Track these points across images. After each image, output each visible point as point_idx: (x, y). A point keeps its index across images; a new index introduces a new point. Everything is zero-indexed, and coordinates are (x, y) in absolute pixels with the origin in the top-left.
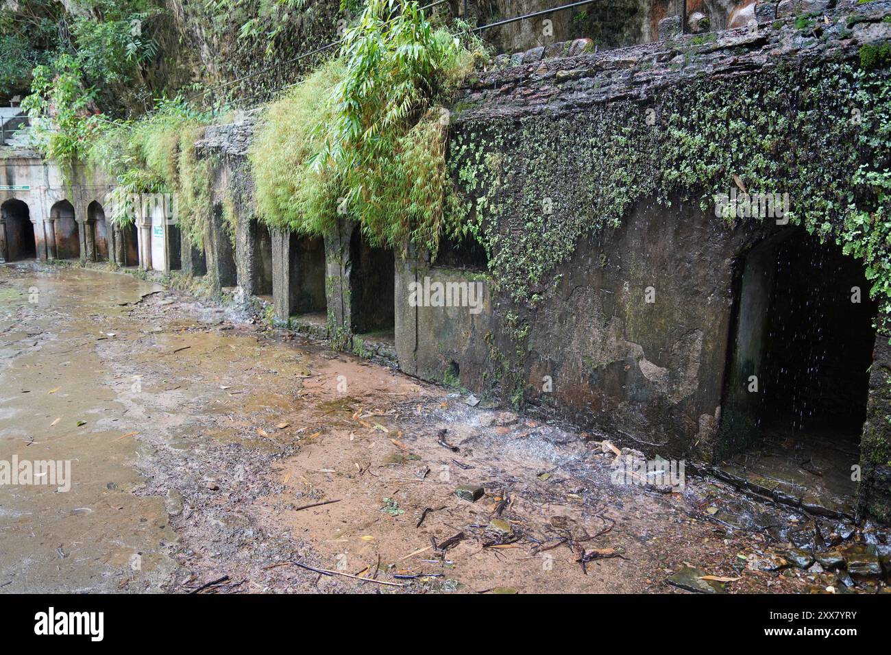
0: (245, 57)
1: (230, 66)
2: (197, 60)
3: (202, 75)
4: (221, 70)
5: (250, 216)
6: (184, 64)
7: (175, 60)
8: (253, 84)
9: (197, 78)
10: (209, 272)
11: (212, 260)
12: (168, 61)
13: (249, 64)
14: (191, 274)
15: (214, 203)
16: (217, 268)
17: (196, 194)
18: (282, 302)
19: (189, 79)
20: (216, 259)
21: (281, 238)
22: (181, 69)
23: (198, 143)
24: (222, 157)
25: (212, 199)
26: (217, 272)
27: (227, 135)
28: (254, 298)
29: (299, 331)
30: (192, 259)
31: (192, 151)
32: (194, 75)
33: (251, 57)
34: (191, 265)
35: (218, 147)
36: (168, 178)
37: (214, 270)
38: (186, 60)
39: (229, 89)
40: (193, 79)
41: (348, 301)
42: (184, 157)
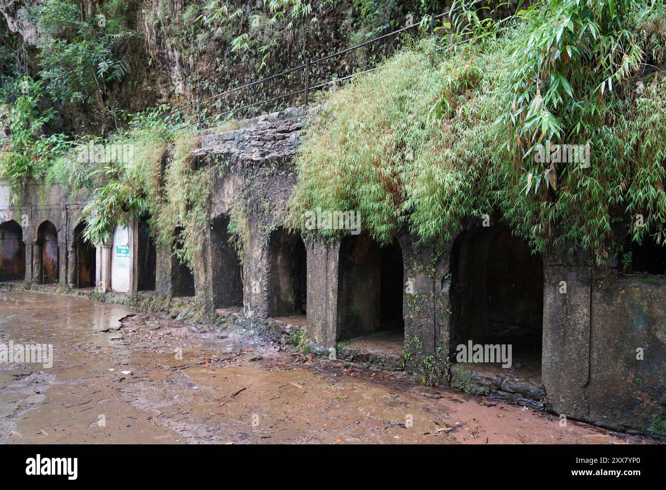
0: (224, 75)
1: (207, 85)
2: (165, 82)
3: (170, 96)
4: (194, 89)
5: (273, 227)
6: (151, 85)
7: (140, 83)
8: (231, 102)
9: (164, 100)
10: (199, 293)
11: (202, 278)
12: (132, 85)
13: (228, 81)
14: (170, 295)
15: (213, 216)
16: (211, 288)
17: (189, 207)
18: (325, 326)
19: (155, 101)
20: (210, 278)
21: (325, 251)
22: (147, 91)
23: (197, 152)
24: (231, 164)
25: (209, 212)
26: (211, 292)
27: (235, 142)
28: (270, 321)
29: (352, 360)
30: (172, 279)
31: (188, 159)
32: (161, 97)
33: (232, 75)
34: (170, 286)
35: (228, 153)
36: (152, 192)
37: (206, 289)
38: (153, 82)
39: (202, 108)
40: (159, 101)
41: (445, 323)
42: (176, 167)
